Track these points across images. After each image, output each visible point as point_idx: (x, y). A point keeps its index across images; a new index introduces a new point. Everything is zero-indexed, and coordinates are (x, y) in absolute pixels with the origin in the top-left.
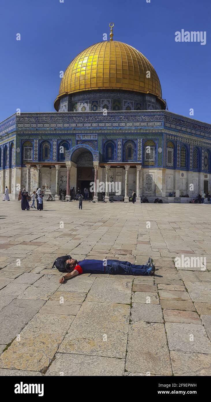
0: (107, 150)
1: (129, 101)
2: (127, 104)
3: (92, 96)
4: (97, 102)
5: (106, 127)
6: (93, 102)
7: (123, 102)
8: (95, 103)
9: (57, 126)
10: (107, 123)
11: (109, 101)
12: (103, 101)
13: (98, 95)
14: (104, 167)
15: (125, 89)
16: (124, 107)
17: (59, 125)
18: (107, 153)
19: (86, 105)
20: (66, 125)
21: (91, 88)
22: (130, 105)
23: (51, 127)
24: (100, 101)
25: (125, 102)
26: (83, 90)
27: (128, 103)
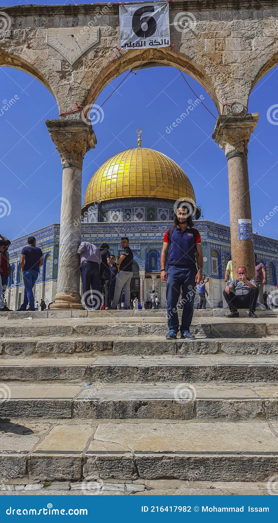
0: (150, 260)
1: (163, 209)
2: (161, 213)
3: (124, 204)
4: (130, 210)
5: (149, 237)
6: (126, 210)
7: (158, 210)
8: (128, 212)
9: (97, 236)
10: (150, 232)
11: (142, 209)
12: (136, 209)
13: (131, 203)
14: (150, 277)
15: (160, 197)
16: (159, 216)
17: (100, 236)
18: (151, 262)
19: (117, 213)
20: (108, 235)
21: (123, 196)
22: (165, 213)
23: (92, 238)
24: (133, 210)
25: (160, 210)
26: (115, 198)
27: (163, 211)
